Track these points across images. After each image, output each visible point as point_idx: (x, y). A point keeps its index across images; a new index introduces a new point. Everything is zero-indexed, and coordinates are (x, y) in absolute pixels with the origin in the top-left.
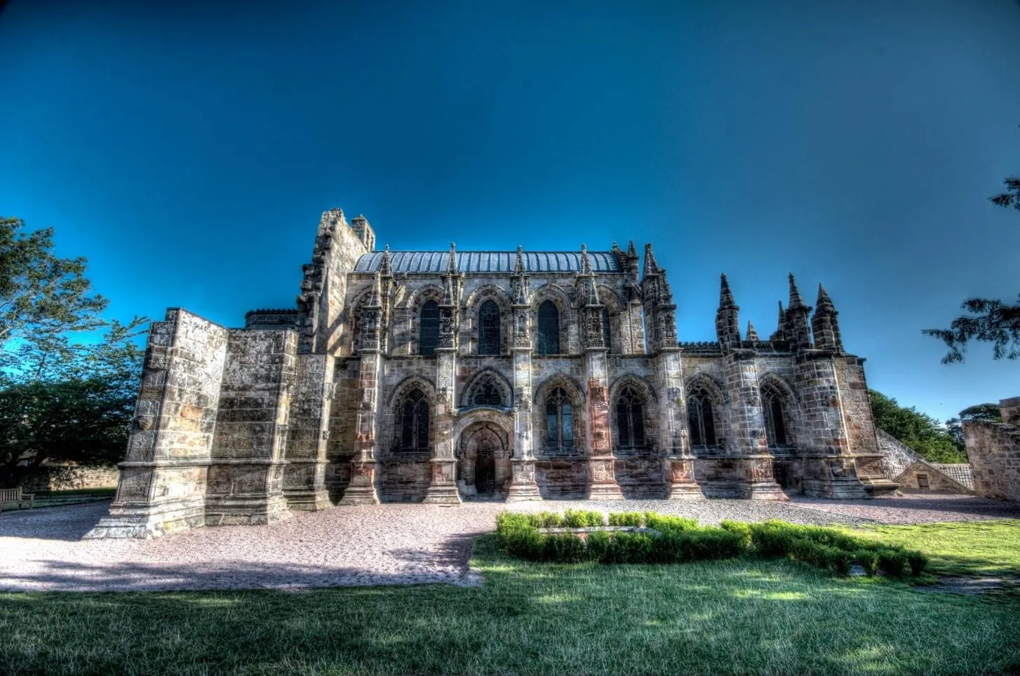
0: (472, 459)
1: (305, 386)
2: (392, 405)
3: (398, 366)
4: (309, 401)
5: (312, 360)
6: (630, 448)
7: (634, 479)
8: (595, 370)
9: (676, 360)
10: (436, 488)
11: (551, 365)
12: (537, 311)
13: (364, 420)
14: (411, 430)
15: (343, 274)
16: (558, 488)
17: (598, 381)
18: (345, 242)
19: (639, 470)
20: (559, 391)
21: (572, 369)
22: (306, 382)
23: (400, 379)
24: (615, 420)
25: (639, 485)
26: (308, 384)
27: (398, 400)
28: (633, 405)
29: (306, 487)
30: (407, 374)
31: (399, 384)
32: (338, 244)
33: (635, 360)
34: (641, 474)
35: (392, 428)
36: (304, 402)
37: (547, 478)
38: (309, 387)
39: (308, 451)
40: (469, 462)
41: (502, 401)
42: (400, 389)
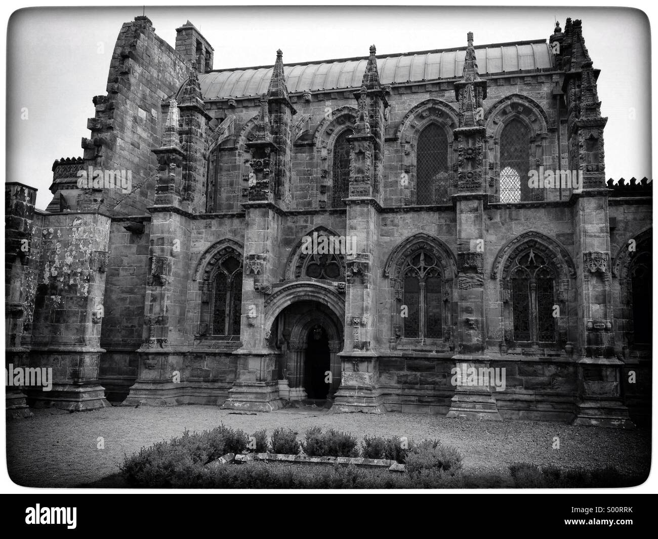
0: (298, 351)
1: (71, 255)
2: (199, 278)
3: (206, 227)
4: (75, 274)
5: (79, 222)
6: (529, 346)
7: (531, 392)
8: (464, 227)
9: (600, 207)
10: (240, 390)
11: (409, 221)
12: (415, 143)
13: (154, 299)
14: (224, 311)
15: (155, 106)
16: (413, 398)
17: (468, 243)
18: (156, 61)
19: (541, 379)
20: (422, 257)
21: (440, 226)
22: (71, 251)
23: (209, 244)
24: (506, 303)
25: (538, 402)
26: (74, 253)
27: (206, 272)
28: (539, 279)
29: (71, 382)
30: (218, 236)
31: (207, 252)
32: (142, 65)
33: (542, 211)
34: (543, 385)
35: (198, 310)
36: (69, 275)
37: (399, 382)
38: (75, 257)
39: (73, 337)
40: (294, 356)
41: (341, 273)
42: (209, 257)
